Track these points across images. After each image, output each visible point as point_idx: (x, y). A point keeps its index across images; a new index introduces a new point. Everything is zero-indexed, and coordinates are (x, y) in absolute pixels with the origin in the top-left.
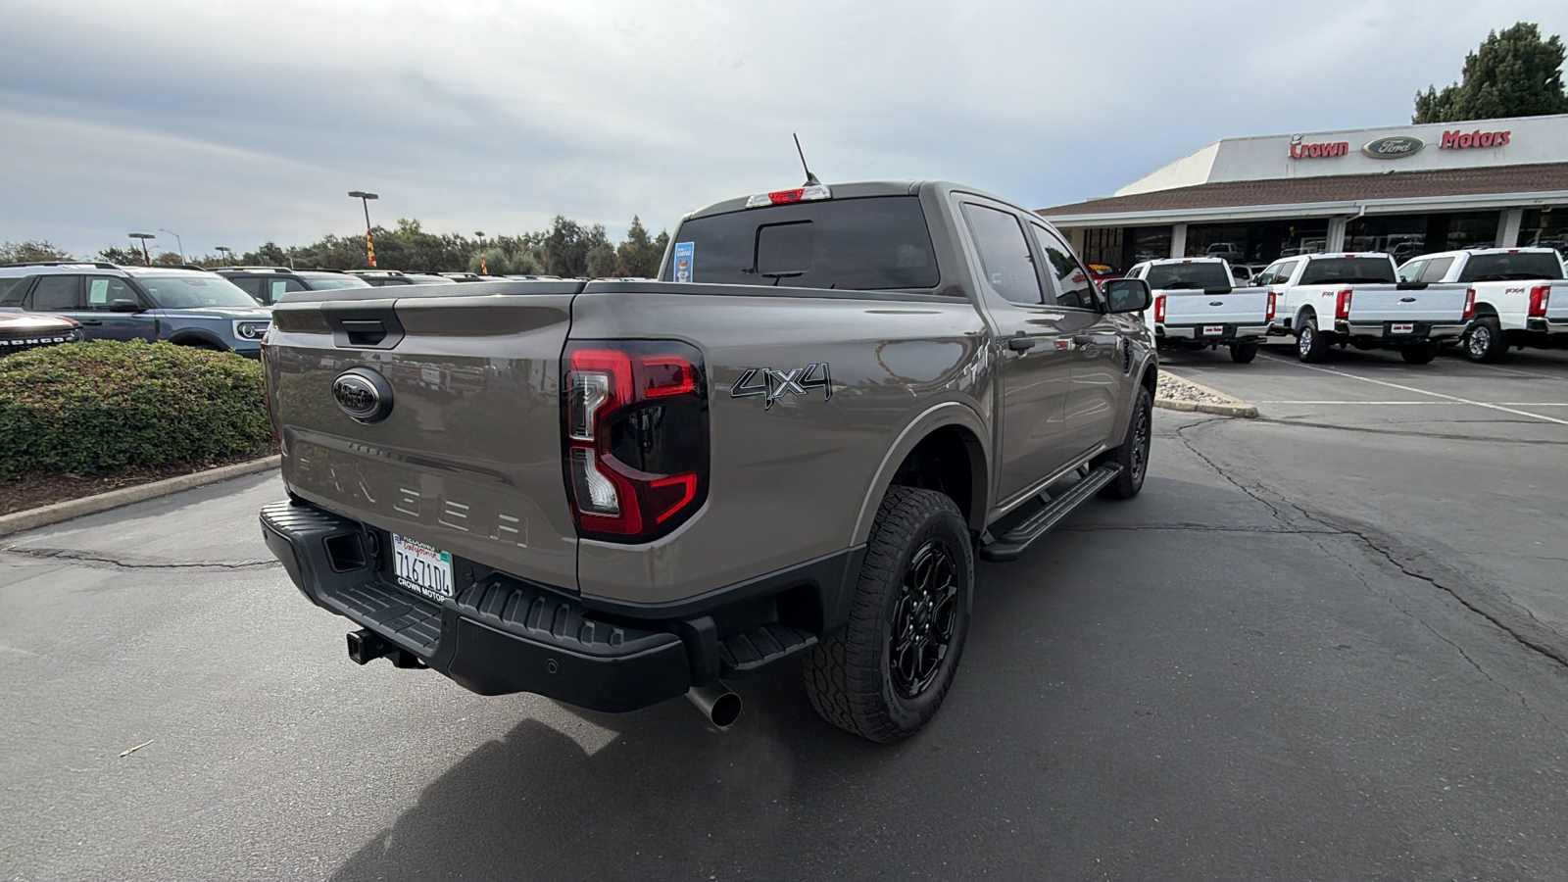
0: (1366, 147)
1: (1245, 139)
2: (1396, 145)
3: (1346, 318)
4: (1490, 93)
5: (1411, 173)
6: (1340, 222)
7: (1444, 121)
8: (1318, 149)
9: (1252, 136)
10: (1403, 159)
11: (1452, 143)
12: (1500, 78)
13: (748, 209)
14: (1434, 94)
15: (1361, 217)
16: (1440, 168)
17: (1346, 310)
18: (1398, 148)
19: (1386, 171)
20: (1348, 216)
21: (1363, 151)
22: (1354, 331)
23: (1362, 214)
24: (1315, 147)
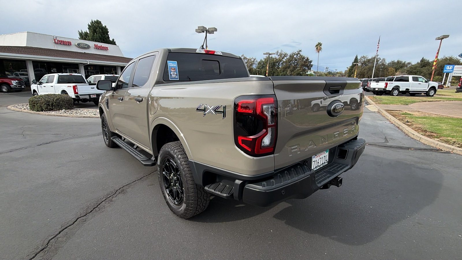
0: (76, 44)
1: (37, 34)
2: (84, 45)
3: (78, 94)
4: (97, 36)
5: (89, 54)
6: (82, 65)
7: (88, 40)
8: (63, 42)
9: (39, 33)
10: (87, 50)
11: (97, 47)
12: (97, 33)
13: (196, 53)
14: (83, 32)
15: (88, 65)
16: (96, 53)
17: (77, 91)
18: (85, 46)
19: (83, 52)
20: (84, 64)
21: (75, 45)
22: (81, 97)
23: (88, 64)
24: (62, 41)
